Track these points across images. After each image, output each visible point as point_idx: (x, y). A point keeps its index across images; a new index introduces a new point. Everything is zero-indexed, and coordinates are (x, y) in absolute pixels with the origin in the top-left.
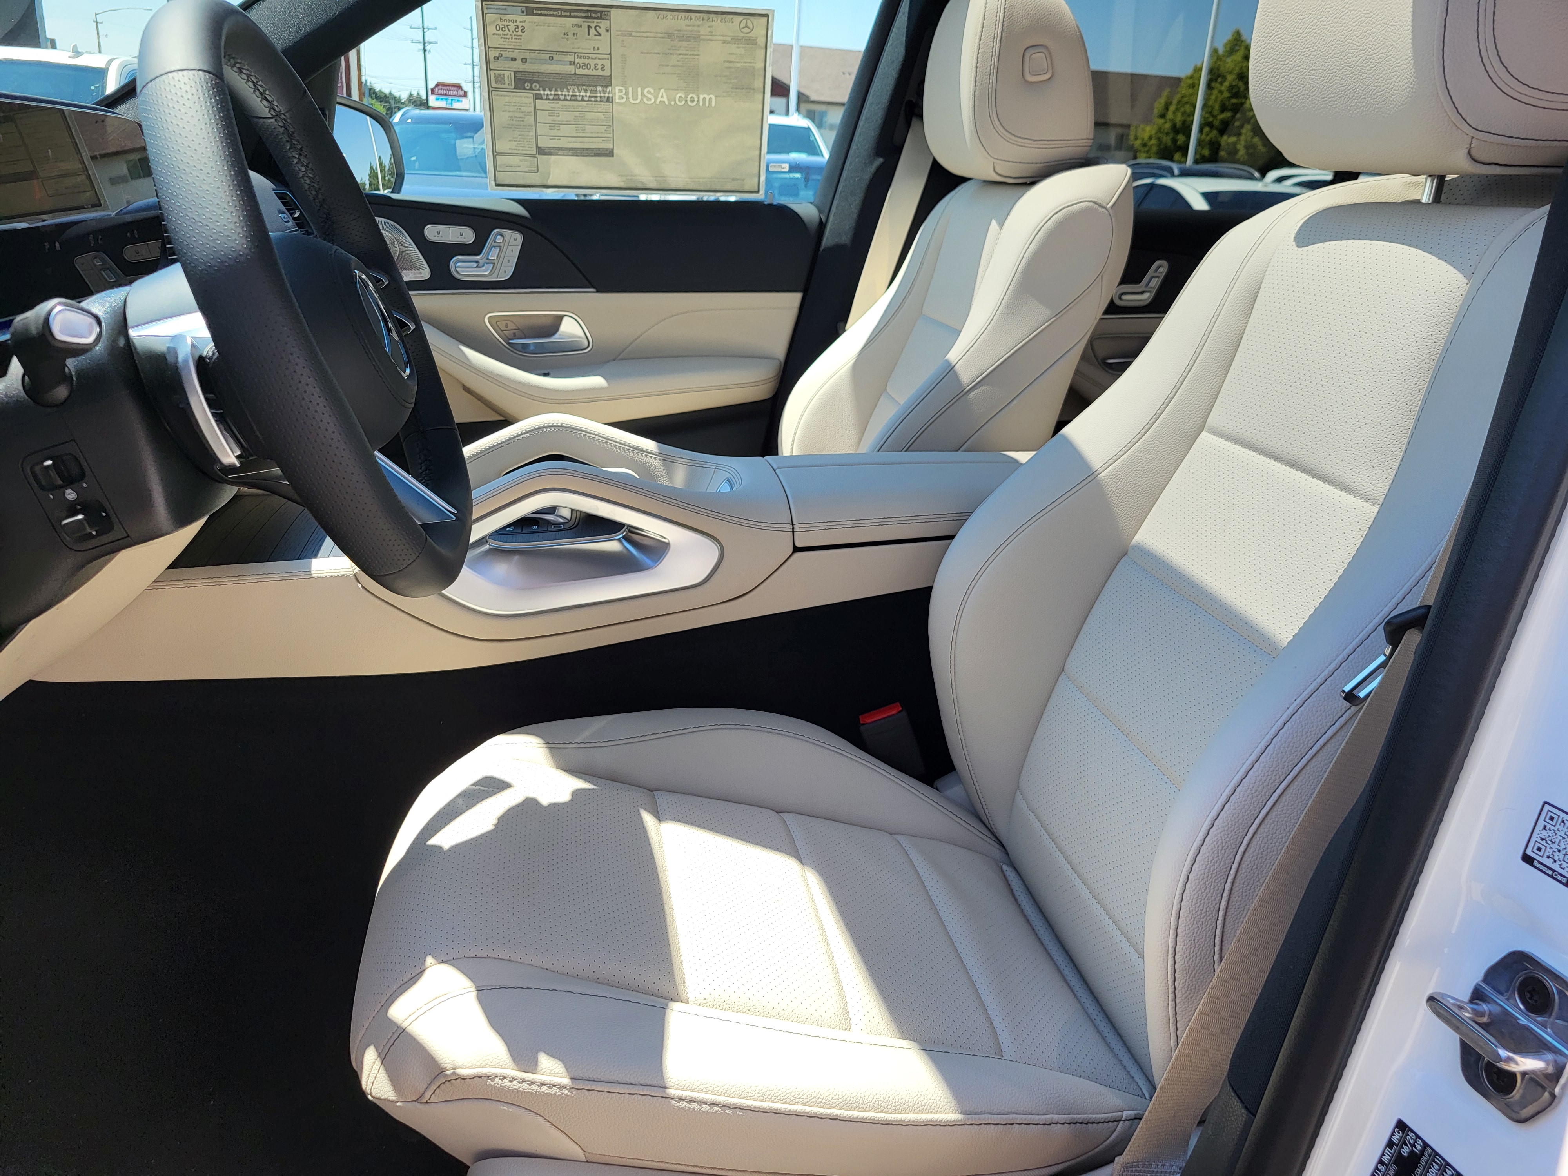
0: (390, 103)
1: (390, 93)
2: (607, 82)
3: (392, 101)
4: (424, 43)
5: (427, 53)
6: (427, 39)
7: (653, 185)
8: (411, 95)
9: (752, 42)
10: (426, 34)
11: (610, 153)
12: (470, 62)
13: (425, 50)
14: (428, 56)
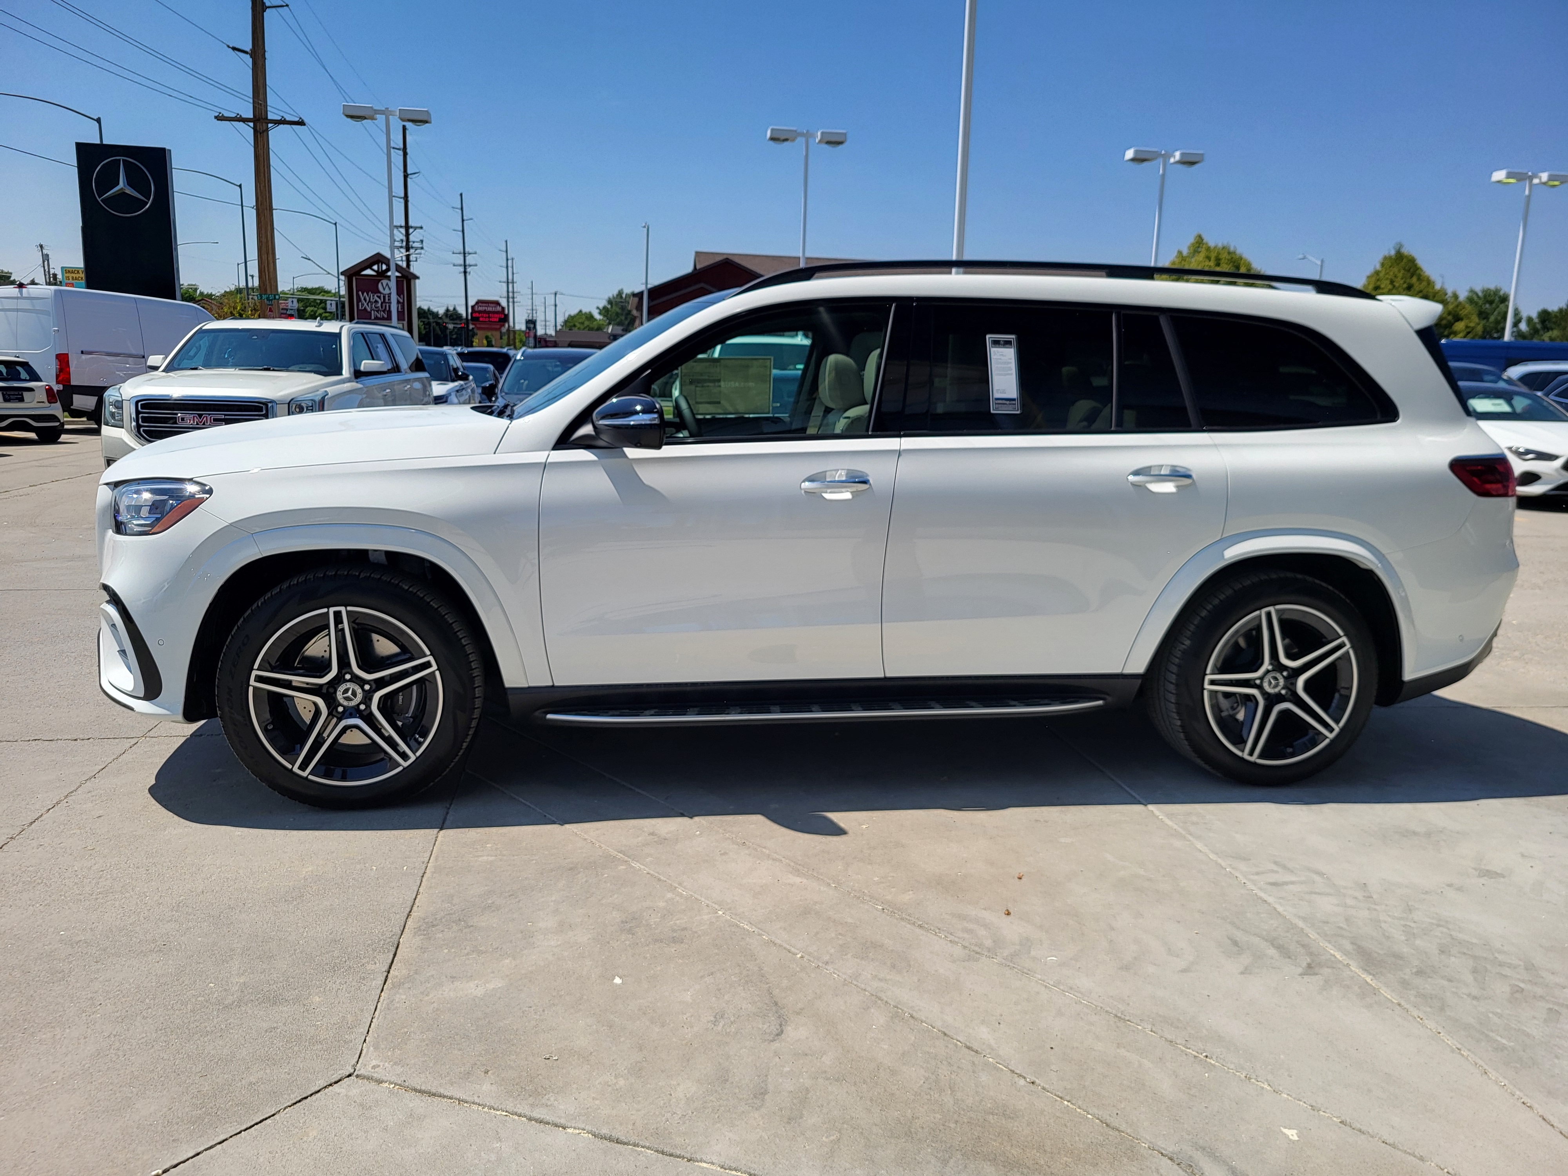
0: (428, 319)
1: (429, 309)
2: (719, 381)
3: (430, 317)
4: (465, 266)
5: (468, 274)
6: (467, 263)
7: (733, 411)
8: (448, 310)
9: (766, 367)
10: (467, 258)
11: (719, 403)
12: (505, 279)
13: (465, 272)
14: (468, 277)
